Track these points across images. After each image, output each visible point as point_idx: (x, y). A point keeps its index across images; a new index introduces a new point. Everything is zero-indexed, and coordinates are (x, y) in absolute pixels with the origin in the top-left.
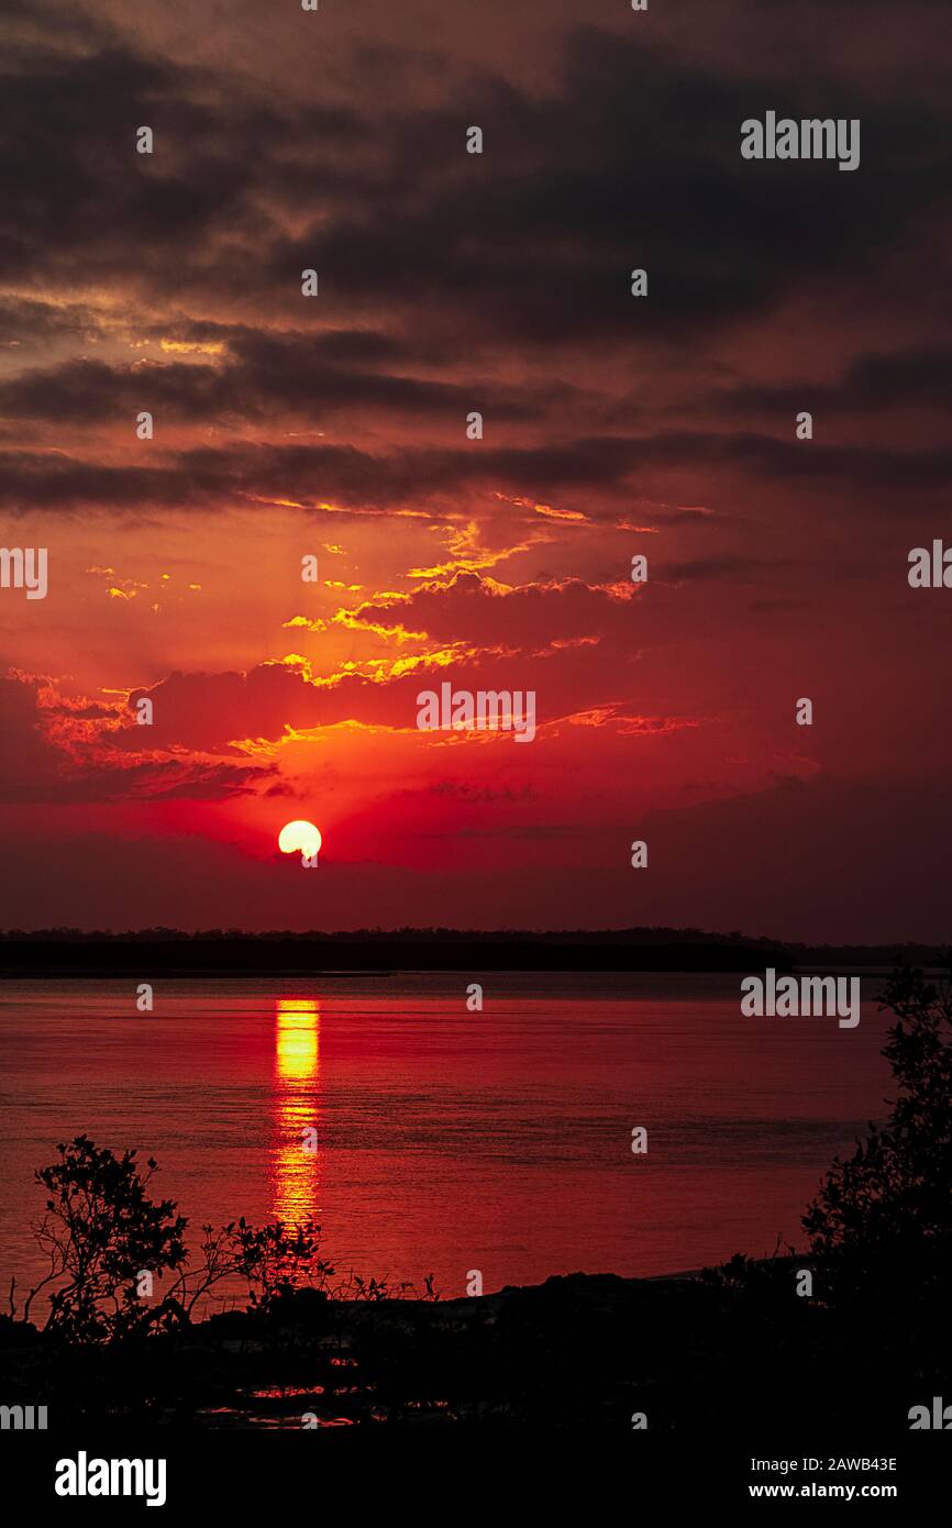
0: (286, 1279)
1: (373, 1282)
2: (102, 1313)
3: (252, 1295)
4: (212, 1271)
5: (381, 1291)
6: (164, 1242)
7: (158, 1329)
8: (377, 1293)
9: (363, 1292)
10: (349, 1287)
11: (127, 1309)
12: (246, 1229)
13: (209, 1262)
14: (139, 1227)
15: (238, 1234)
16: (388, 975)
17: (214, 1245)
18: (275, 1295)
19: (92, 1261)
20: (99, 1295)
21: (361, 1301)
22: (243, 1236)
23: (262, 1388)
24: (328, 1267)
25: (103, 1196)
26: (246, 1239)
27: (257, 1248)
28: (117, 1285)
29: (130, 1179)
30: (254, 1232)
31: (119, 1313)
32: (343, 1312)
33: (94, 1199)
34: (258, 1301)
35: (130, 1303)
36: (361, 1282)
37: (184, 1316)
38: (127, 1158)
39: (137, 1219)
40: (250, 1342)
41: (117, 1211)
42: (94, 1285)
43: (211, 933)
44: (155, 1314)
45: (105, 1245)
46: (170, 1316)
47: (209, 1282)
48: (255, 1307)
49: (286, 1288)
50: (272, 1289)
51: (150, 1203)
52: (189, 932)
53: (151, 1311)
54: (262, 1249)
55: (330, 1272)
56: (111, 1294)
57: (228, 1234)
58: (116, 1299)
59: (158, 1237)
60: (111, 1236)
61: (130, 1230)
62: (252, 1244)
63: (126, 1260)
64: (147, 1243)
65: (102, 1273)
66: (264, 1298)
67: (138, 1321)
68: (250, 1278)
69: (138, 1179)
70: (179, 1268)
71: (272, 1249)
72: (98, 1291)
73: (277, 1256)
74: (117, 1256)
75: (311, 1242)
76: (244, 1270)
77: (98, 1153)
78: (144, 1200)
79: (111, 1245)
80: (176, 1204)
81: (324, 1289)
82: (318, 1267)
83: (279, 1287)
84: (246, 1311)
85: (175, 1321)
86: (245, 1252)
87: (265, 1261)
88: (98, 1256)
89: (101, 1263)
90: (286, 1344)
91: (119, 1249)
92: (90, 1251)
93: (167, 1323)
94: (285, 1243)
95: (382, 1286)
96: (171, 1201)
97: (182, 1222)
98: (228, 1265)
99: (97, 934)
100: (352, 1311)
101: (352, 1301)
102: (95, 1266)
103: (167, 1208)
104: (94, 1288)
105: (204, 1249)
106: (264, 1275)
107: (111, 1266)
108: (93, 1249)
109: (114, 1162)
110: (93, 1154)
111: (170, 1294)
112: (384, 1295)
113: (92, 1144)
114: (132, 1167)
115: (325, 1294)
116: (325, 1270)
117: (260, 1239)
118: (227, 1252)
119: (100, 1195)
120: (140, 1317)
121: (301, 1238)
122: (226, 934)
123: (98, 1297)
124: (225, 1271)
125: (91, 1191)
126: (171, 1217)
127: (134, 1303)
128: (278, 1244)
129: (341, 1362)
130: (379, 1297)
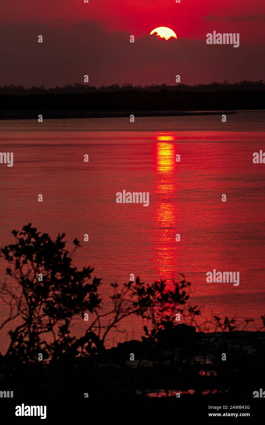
0: (168, 318)
1: (227, 319)
2: (44, 342)
3: (145, 329)
4: (118, 313)
5: (232, 325)
6: (85, 295)
7: (82, 353)
8: (229, 326)
9: (220, 325)
10: (210, 322)
11: (61, 339)
12: (141, 285)
13: (116, 307)
14: (68, 285)
15: (135, 288)
16: (233, 114)
17: (119, 296)
18: (161, 329)
19: (37, 308)
20: (43, 330)
21: (219, 333)
22: (138, 290)
23: (154, 391)
24: (196, 310)
25: (44, 264)
26: (140, 292)
27: (148, 298)
28: (54, 324)
29: (61, 253)
30: (146, 287)
31: (56, 342)
32: (206, 340)
33: (38, 266)
34: (150, 333)
35: (63, 336)
36: (218, 319)
37: (100, 343)
38: (59, 238)
39: (66, 280)
40: (144, 361)
41: (53, 274)
42: (39, 324)
43: (112, 87)
44: (81, 342)
45: (46, 296)
46: (90, 344)
47: (116, 320)
48: (147, 337)
49: (169, 323)
50: (158, 325)
51: (75, 269)
52: (97, 87)
53: (78, 340)
54: (151, 297)
55: (197, 313)
56: (50, 329)
57: (129, 288)
58: (54, 334)
59: (82, 291)
60: (49, 291)
61: (62, 287)
62: (144, 294)
63: (60, 307)
64: (74, 295)
65: (44, 315)
66: (153, 331)
67: (68, 347)
68: (144, 317)
69: (67, 252)
70: (96, 311)
71: (158, 298)
72: (41, 328)
73: (161, 302)
74: (54, 304)
75: (184, 293)
76: (140, 312)
77: (40, 236)
78: (72, 267)
79: (50, 297)
80: (93, 269)
81: (194, 324)
82: (189, 311)
83: (163, 323)
84: (141, 340)
85: (94, 347)
86: (140, 301)
87: (154, 306)
88: (41, 304)
89: (44, 309)
90: (168, 362)
91: (55, 299)
92: (36, 301)
93: (88, 348)
94: (167, 294)
95: (232, 322)
96: (89, 267)
97: (97, 282)
98: (129, 309)
99: (35, 89)
100: (212, 339)
101: (213, 333)
102: (40, 311)
103: (87, 272)
104: (38, 326)
105: (112, 298)
106: (153, 315)
107: (50, 311)
108: (38, 300)
109: (50, 241)
110: (36, 236)
111: (90, 329)
112: (234, 327)
113: (35, 230)
114: (63, 245)
115: (194, 329)
116: (194, 311)
117: (150, 291)
118: (128, 301)
119: (42, 264)
120: (70, 345)
121: (177, 290)
122: (122, 88)
123: (41, 332)
124: (127, 313)
125: (35, 261)
126: (89, 277)
127: (66, 335)
128: (162, 295)
129: (206, 373)
130: (231, 328)
